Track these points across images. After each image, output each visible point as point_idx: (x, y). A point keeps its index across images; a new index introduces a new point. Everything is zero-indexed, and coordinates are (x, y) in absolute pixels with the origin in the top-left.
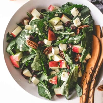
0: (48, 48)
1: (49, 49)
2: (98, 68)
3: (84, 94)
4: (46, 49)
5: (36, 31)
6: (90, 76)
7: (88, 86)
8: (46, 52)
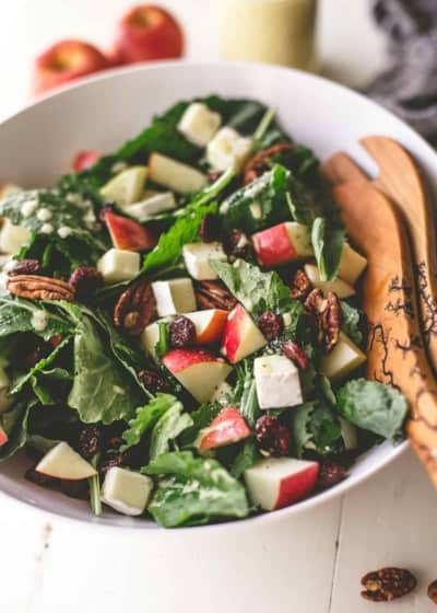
0: (133, 293)
1: (141, 298)
2: (426, 270)
3: (420, 393)
4: (121, 300)
5: (41, 226)
6: (406, 312)
7: (416, 352)
8: (131, 315)
